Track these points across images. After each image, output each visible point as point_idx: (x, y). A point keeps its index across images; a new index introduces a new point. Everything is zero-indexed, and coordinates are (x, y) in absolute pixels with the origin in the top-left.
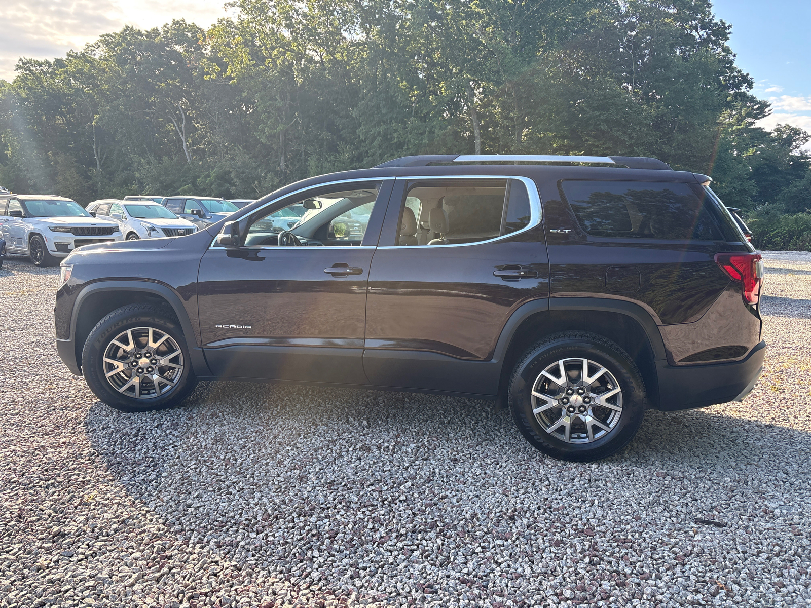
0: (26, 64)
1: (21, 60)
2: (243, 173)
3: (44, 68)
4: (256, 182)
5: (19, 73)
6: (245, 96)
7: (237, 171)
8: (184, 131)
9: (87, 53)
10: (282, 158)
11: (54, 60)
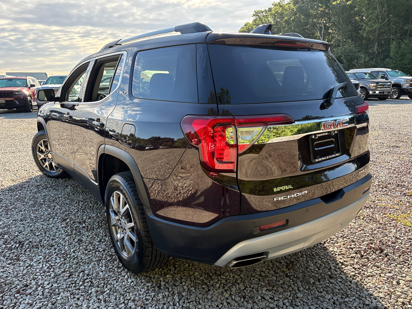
0: (257, 13)
1: (255, 11)
2: (349, 55)
3: (264, 14)
4: (356, 60)
5: (254, 18)
6: (357, 10)
7: (345, 55)
8: (322, 35)
9: (281, 2)
10: (376, 44)
11: (268, 9)
